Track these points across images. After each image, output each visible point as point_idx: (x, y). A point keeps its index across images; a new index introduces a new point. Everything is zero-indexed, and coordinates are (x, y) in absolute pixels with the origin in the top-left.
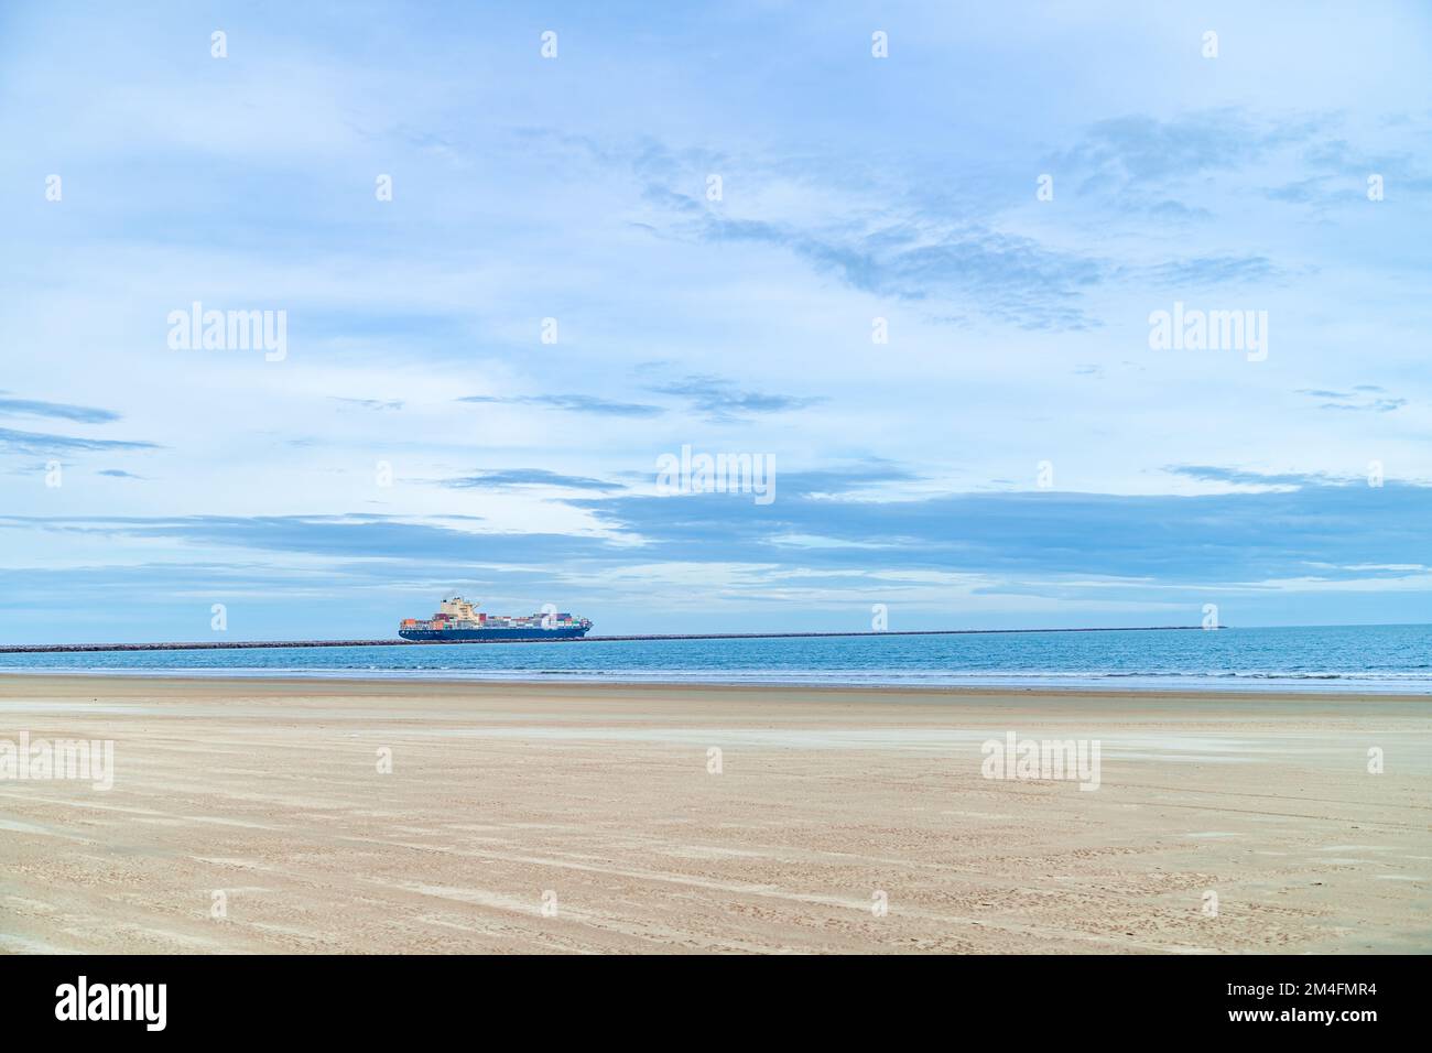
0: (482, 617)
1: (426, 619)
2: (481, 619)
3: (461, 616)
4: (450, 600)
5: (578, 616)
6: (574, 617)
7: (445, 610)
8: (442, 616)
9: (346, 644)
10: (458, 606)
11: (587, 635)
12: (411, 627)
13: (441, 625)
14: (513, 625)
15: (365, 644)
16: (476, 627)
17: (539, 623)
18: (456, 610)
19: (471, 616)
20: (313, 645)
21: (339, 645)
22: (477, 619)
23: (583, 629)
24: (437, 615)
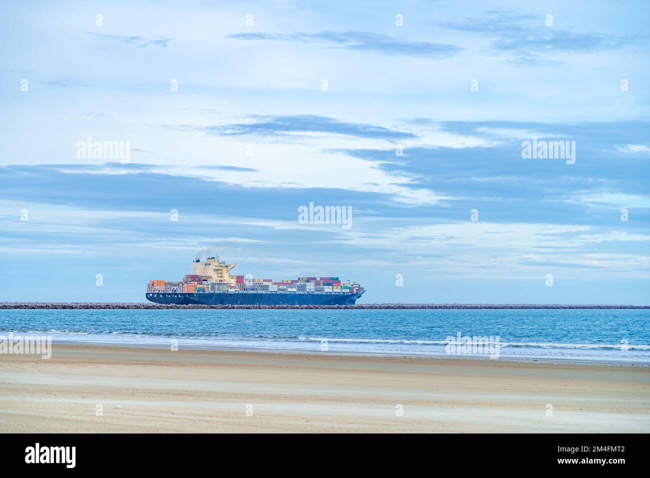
0: (240, 279)
1: (176, 281)
2: (238, 282)
3: (215, 278)
4: (203, 260)
5: (348, 280)
6: (343, 282)
7: (199, 271)
8: (195, 278)
9: (107, 307)
10: (212, 267)
11: (358, 302)
12: (160, 289)
13: (192, 288)
14: (273, 289)
15: (128, 308)
16: (232, 291)
17: (303, 288)
18: (210, 272)
19: (226, 278)
20: (72, 308)
21: (100, 307)
22: (233, 282)
23: (353, 295)
24: (188, 277)
